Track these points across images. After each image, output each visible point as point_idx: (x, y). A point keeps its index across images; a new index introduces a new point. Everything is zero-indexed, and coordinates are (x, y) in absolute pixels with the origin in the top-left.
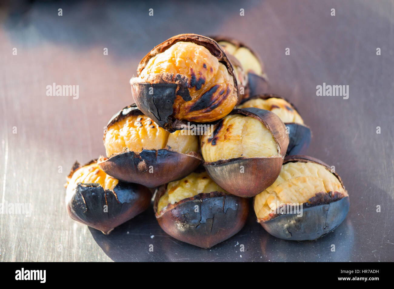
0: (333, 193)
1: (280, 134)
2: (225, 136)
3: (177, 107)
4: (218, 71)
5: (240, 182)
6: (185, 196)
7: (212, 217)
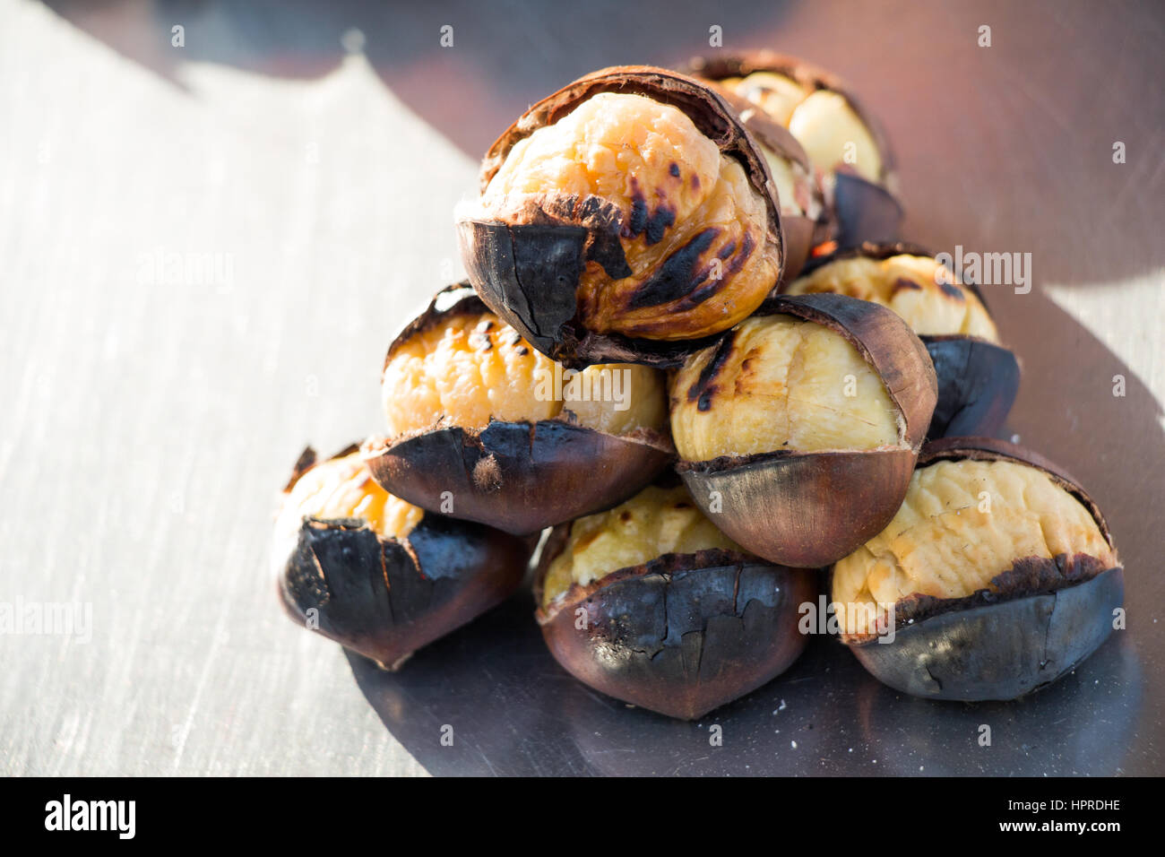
0: (1070, 559)
1: (907, 377)
2: (736, 383)
3: (591, 294)
4: (719, 184)
5: (783, 524)
6: (620, 562)
7: (700, 629)
